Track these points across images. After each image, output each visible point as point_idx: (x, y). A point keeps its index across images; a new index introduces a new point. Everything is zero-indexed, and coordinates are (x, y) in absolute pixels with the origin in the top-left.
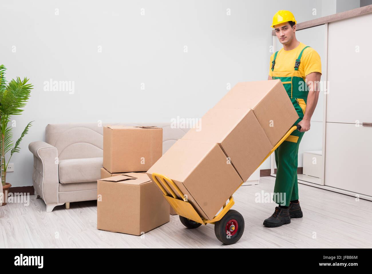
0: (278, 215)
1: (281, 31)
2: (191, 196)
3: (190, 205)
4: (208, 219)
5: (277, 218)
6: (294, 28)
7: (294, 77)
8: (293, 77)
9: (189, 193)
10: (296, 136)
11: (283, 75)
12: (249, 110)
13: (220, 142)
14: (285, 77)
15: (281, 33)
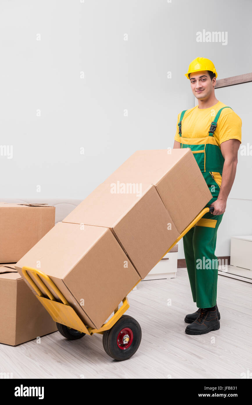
0: (204, 319)
1: (198, 81)
2: (74, 297)
3: (72, 309)
4: (94, 327)
5: (203, 323)
6: (214, 81)
7: (208, 145)
8: (206, 144)
9: (70, 293)
10: (214, 219)
11: (194, 142)
12: (150, 186)
13: (113, 226)
14: (196, 144)
15: (198, 85)
